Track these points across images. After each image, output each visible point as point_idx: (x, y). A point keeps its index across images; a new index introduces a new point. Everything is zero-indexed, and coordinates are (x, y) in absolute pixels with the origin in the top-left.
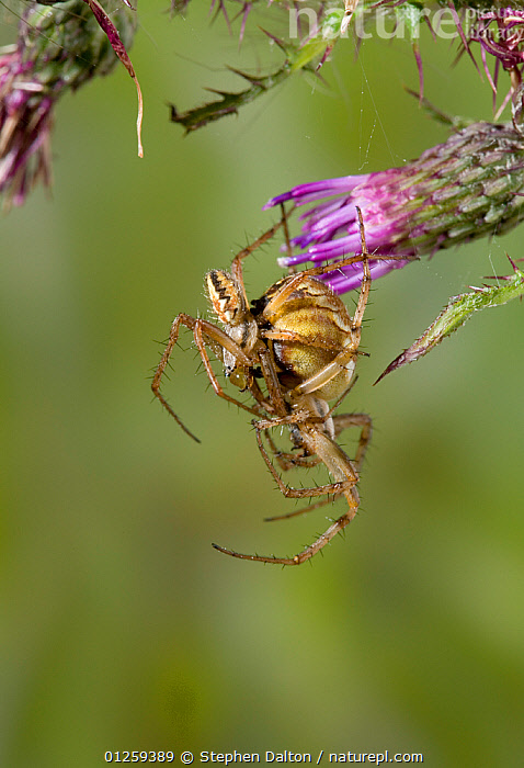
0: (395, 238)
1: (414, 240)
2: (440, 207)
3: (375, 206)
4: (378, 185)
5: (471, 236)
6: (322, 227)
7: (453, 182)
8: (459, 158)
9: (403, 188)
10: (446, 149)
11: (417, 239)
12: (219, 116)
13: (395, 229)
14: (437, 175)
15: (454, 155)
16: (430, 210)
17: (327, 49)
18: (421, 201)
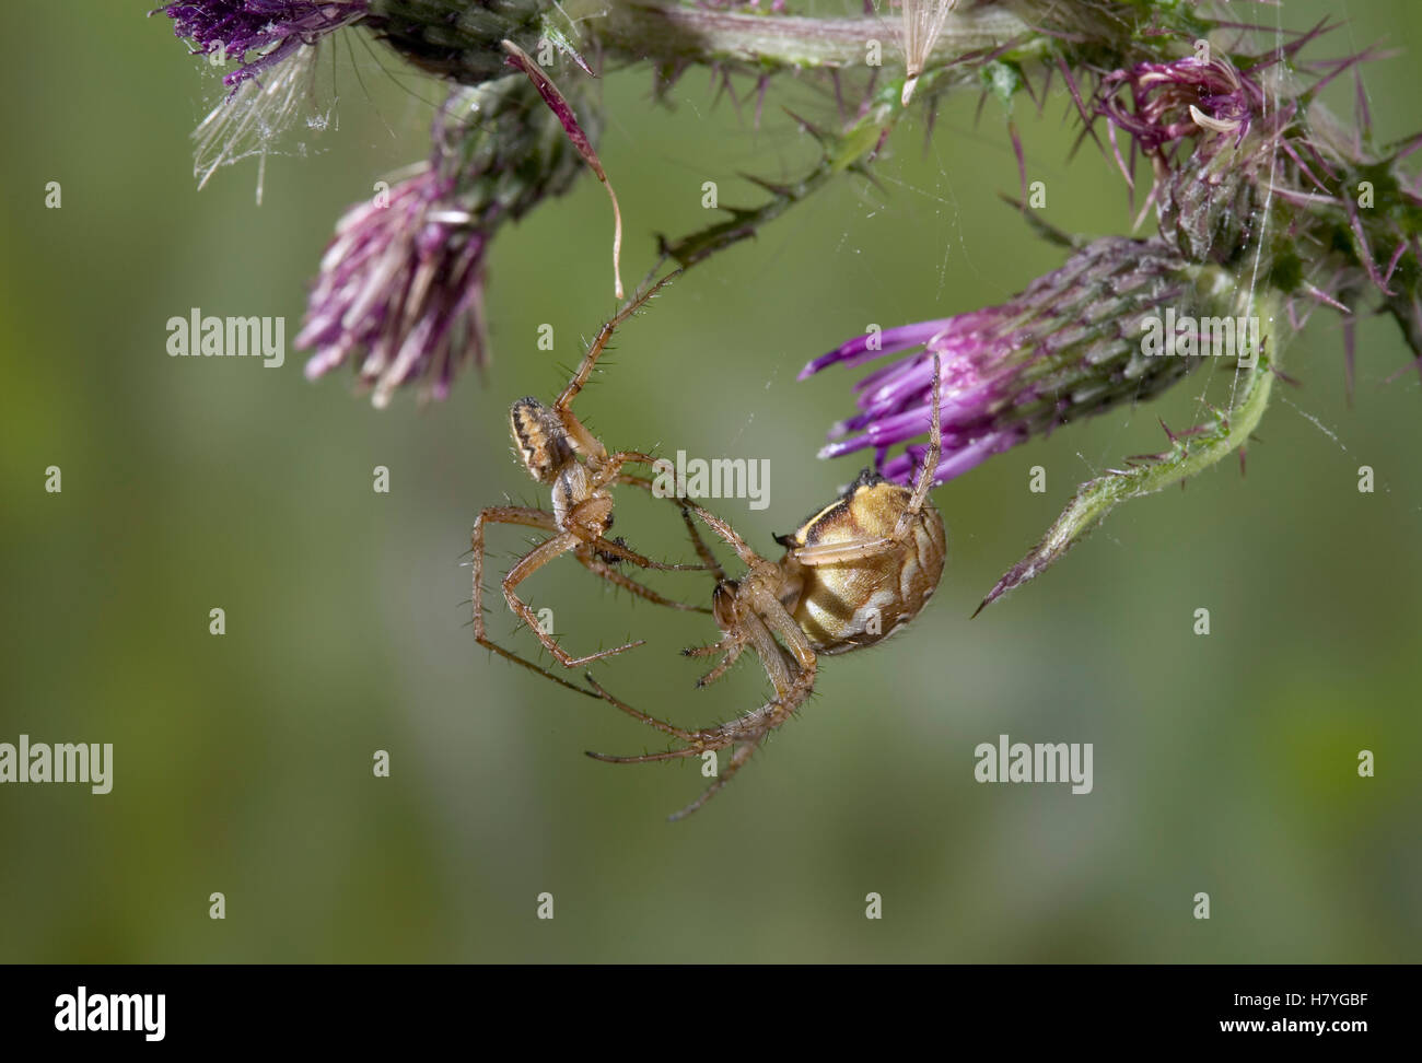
0: (994, 407)
1: (1022, 408)
2: (1058, 359)
3: (962, 361)
4: (966, 331)
5: (1105, 402)
6: (885, 395)
7: (1075, 320)
8: (1083, 285)
9: (1003, 333)
10: (1064, 275)
11: (1027, 406)
12: (729, 241)
13: (993, 393)
14: (1051, 313)
15: (1076, 283)
16: (1043, 363)
17: (884, 134)
18: (1029, 351)
